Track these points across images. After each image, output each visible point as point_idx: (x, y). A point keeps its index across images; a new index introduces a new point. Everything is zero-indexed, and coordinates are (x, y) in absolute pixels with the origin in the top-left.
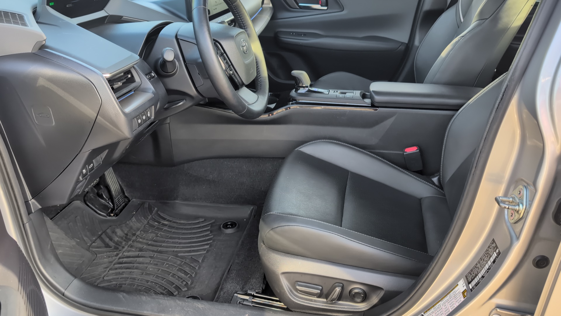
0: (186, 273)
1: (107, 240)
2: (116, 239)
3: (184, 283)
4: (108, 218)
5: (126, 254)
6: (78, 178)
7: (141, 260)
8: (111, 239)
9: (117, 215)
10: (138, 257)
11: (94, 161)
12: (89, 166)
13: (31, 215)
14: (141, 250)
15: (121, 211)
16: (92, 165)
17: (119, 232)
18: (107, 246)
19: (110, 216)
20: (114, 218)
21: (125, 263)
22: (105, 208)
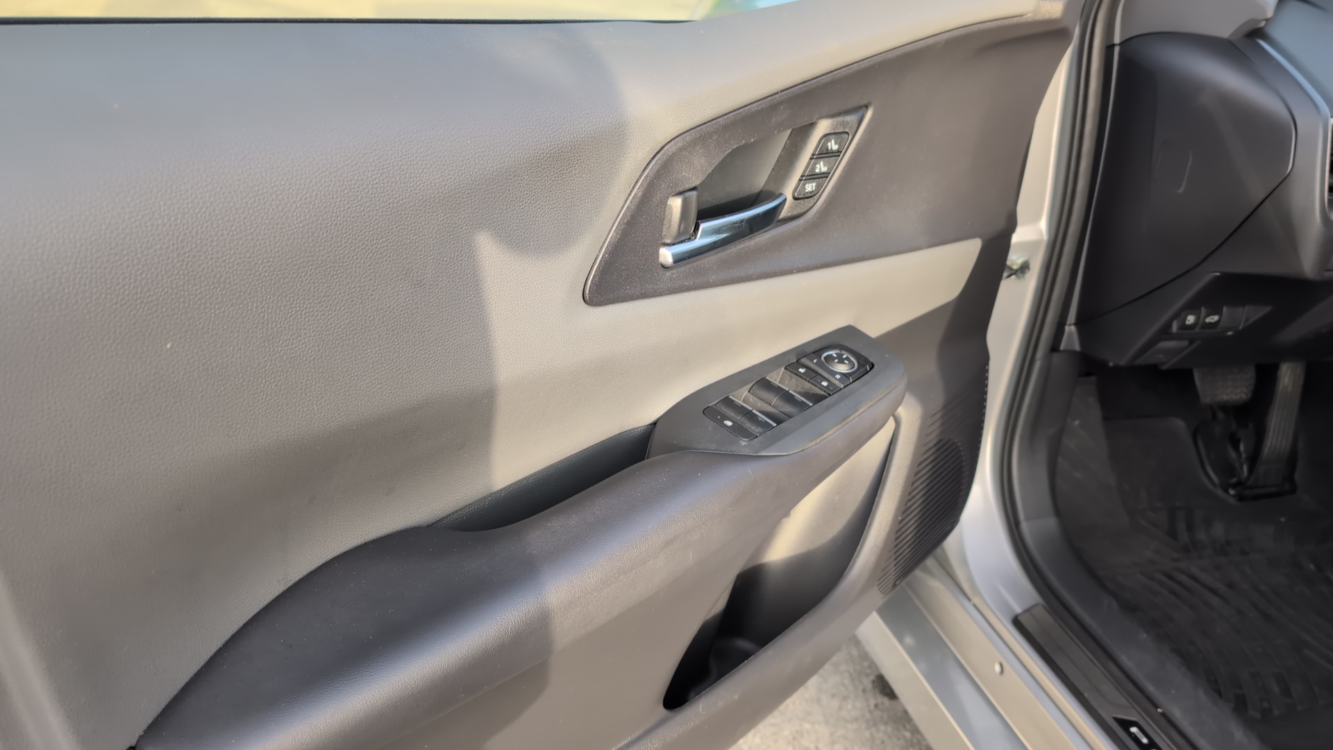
0: (1286, 692)
1: (1181, 526)
2: (1201, 536)
3: (1266, 705)
4: (1220, 492)
5: (1195, 571)
6: (1168, 325)
7: (1215, 601)
8: (1190, 528)
9: (1241, 498)
10: (1213, 591)
11: (1225, 309)
12: (1208, 316)
13: (1056, 357)
14: (1231, 585)
15: (1257, 498)
16: (1216, 318)
17: (1218, 530)
18: (1173, 534)
19: (1226, 491)
20: (1232, 501)
21: (1179, 583)
22: (1227, 470)
